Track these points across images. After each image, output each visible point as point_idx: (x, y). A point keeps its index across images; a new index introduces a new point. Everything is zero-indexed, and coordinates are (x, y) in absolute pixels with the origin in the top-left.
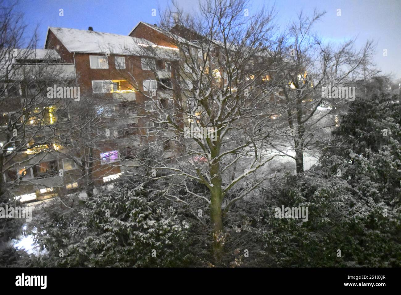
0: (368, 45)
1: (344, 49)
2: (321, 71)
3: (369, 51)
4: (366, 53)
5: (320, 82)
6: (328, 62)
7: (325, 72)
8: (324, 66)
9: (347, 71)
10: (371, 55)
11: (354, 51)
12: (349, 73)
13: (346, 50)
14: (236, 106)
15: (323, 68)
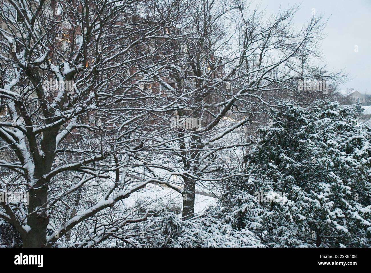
0: (313, 24)
1: (277, 23)
2: (238, 55)
3: (313, 33)
4: (309, 36)
5: (234, 71)
6: (249, 42)
7: (244, 57)
8: (244, 47)
9: (278, 61)
10: (316, 40)
11: (291, 30)
12: (280, 63)
13: (280, 26)
14: (90, 89)
15: (242, 50)
